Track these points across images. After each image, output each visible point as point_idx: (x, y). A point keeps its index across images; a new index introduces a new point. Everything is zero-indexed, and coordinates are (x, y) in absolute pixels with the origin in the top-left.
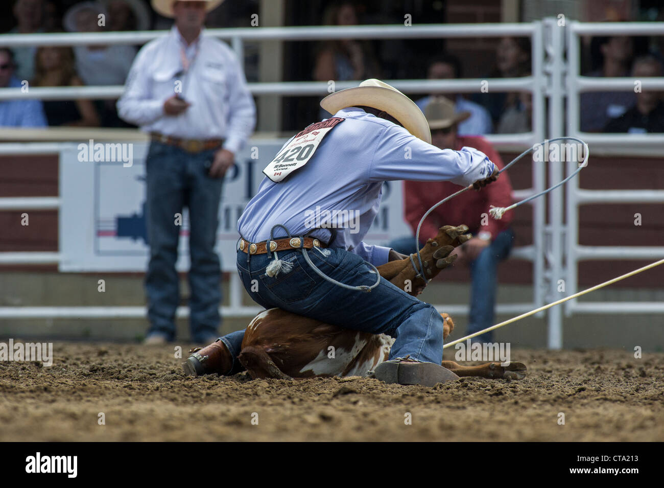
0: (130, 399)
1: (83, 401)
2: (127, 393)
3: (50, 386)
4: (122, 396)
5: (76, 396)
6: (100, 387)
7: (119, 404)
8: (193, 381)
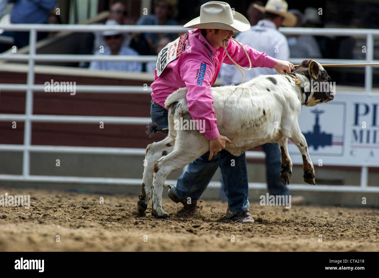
0: (297, 236)
1: (270, 237)
2: (296, 233)
3: (252, 228)
4: (292, 234)
5: (266, 234)
6: (281, 229)
7: (290, 240)
8: (335, 228)
